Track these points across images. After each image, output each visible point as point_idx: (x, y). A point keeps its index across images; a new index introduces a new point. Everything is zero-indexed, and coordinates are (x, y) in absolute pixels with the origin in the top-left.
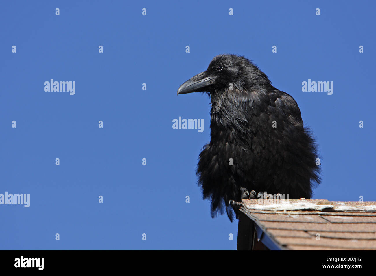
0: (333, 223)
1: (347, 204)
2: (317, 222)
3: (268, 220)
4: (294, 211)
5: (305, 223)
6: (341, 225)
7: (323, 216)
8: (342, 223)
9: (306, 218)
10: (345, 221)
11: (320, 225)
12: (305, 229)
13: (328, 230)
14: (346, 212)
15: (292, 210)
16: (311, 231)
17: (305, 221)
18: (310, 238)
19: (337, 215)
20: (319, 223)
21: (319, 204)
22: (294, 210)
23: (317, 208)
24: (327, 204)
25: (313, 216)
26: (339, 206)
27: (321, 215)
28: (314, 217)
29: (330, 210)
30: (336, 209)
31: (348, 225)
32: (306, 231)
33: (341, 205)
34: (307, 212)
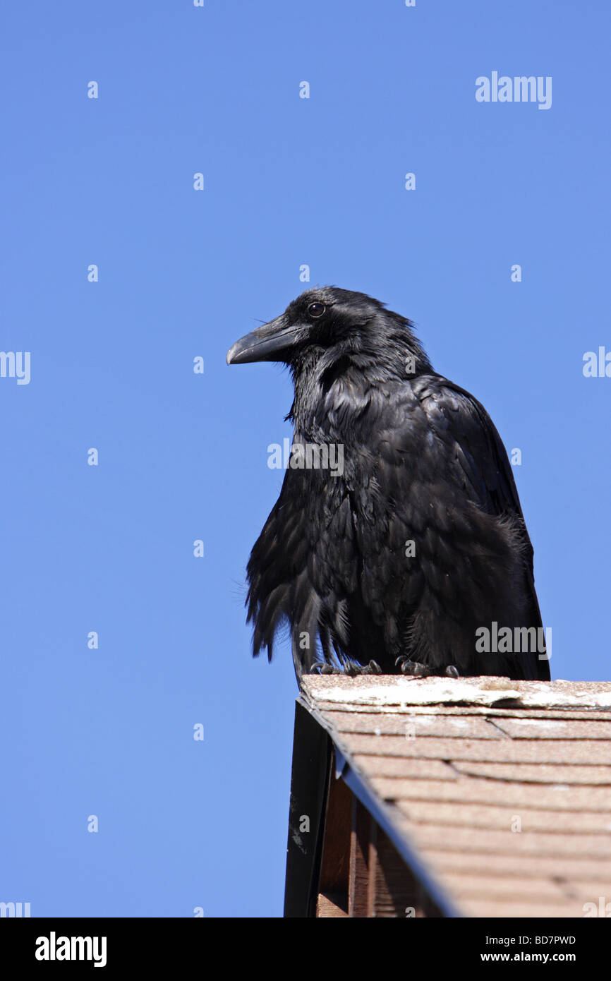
0: (516, 739)
1: (553, 689)
2: (476, 737)
3: (360, 729)
4: (424, 705)
5: (448, 737)
6: (534, 743)
7: (493, 720)
8: (537, 739)
9: (452, 726)
10: (544, 734)
11: (484, 742)
12: (446, 757)
13: (501, 759)
14: (549, 708)
15: (421, 703)
16: (460, 760)
17: (447, 734)
18: (454, 781)
19: (529, 718)
20: (482, 739)
21: (486, 689)
22: (425, 703)
23: (482, 699)
24: (506, 688)
25: (469, 718)
26: (534, 693)
27: (489, 716)
28: (471, 723)
29: (512, 704)
30: (525, 702)
31: (551, 743)
32: (447, 762)
33: (539, 690)
34: (456, 710)
